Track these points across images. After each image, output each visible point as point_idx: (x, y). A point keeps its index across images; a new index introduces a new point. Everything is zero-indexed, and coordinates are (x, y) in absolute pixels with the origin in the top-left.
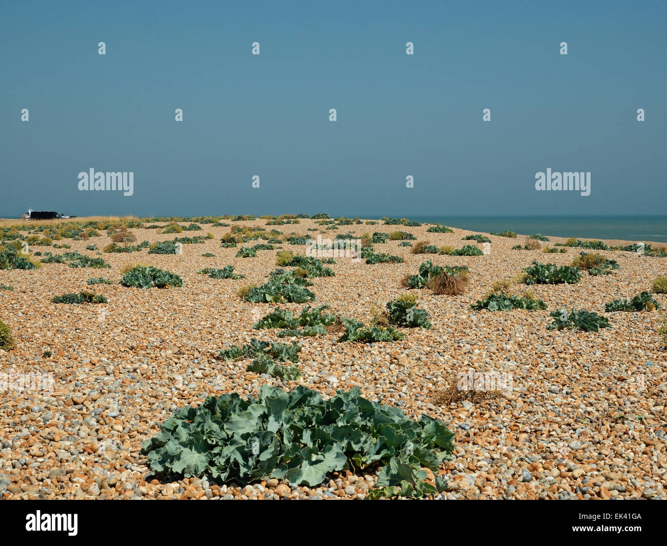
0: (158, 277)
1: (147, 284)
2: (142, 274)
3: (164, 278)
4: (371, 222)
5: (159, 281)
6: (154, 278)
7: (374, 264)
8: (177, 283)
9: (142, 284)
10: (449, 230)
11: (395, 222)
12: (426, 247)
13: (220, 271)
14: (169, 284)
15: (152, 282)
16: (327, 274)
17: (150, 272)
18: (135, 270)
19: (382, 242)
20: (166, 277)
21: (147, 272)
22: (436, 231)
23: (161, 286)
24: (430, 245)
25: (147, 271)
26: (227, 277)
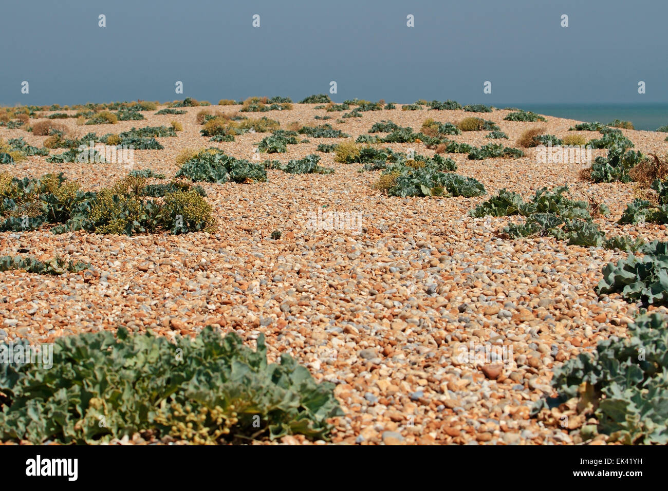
0: (233, 168)
1: (220, 177)
2: (210, 164)
3: (243, 169)
4: (410, 106)
5: (237, 174)
6: (229, 169)
7: (482, 159)
8: (261, 177)
9: (214, 178)
10: (539, 118)
11: (449, 106)
12: (540, 138)
13: (300, 163)
14: (251, 177)
15: (227, 175)
16: (448, 168)
17: (221, 161)
18: (198, 158)
19: (453, 132)
20: (247, 168)
21: (216, 161)
22: (518, 119)
23: (241, 180)
24: (545, 134)
25: (216, 159)
26: (311, 172)
